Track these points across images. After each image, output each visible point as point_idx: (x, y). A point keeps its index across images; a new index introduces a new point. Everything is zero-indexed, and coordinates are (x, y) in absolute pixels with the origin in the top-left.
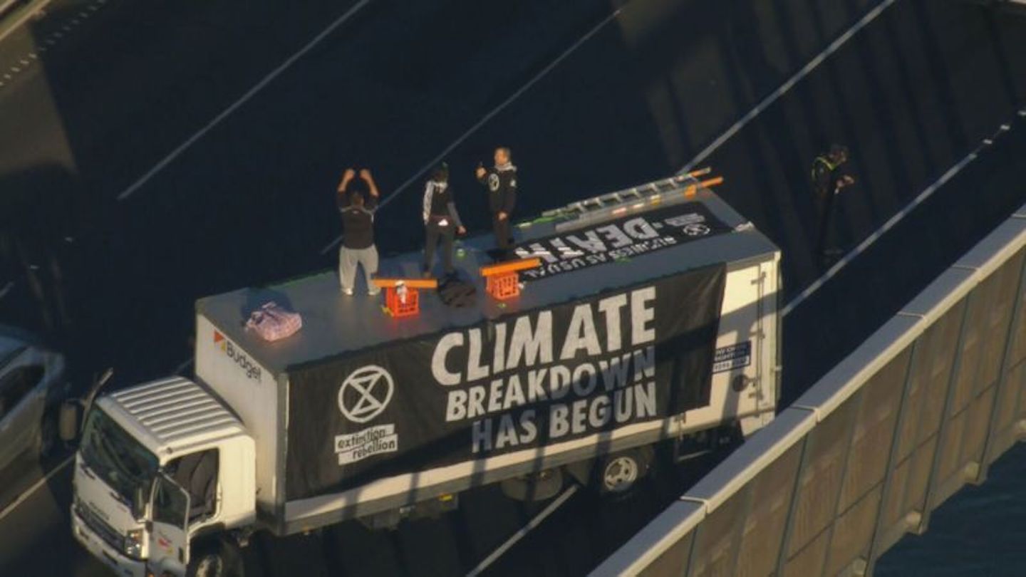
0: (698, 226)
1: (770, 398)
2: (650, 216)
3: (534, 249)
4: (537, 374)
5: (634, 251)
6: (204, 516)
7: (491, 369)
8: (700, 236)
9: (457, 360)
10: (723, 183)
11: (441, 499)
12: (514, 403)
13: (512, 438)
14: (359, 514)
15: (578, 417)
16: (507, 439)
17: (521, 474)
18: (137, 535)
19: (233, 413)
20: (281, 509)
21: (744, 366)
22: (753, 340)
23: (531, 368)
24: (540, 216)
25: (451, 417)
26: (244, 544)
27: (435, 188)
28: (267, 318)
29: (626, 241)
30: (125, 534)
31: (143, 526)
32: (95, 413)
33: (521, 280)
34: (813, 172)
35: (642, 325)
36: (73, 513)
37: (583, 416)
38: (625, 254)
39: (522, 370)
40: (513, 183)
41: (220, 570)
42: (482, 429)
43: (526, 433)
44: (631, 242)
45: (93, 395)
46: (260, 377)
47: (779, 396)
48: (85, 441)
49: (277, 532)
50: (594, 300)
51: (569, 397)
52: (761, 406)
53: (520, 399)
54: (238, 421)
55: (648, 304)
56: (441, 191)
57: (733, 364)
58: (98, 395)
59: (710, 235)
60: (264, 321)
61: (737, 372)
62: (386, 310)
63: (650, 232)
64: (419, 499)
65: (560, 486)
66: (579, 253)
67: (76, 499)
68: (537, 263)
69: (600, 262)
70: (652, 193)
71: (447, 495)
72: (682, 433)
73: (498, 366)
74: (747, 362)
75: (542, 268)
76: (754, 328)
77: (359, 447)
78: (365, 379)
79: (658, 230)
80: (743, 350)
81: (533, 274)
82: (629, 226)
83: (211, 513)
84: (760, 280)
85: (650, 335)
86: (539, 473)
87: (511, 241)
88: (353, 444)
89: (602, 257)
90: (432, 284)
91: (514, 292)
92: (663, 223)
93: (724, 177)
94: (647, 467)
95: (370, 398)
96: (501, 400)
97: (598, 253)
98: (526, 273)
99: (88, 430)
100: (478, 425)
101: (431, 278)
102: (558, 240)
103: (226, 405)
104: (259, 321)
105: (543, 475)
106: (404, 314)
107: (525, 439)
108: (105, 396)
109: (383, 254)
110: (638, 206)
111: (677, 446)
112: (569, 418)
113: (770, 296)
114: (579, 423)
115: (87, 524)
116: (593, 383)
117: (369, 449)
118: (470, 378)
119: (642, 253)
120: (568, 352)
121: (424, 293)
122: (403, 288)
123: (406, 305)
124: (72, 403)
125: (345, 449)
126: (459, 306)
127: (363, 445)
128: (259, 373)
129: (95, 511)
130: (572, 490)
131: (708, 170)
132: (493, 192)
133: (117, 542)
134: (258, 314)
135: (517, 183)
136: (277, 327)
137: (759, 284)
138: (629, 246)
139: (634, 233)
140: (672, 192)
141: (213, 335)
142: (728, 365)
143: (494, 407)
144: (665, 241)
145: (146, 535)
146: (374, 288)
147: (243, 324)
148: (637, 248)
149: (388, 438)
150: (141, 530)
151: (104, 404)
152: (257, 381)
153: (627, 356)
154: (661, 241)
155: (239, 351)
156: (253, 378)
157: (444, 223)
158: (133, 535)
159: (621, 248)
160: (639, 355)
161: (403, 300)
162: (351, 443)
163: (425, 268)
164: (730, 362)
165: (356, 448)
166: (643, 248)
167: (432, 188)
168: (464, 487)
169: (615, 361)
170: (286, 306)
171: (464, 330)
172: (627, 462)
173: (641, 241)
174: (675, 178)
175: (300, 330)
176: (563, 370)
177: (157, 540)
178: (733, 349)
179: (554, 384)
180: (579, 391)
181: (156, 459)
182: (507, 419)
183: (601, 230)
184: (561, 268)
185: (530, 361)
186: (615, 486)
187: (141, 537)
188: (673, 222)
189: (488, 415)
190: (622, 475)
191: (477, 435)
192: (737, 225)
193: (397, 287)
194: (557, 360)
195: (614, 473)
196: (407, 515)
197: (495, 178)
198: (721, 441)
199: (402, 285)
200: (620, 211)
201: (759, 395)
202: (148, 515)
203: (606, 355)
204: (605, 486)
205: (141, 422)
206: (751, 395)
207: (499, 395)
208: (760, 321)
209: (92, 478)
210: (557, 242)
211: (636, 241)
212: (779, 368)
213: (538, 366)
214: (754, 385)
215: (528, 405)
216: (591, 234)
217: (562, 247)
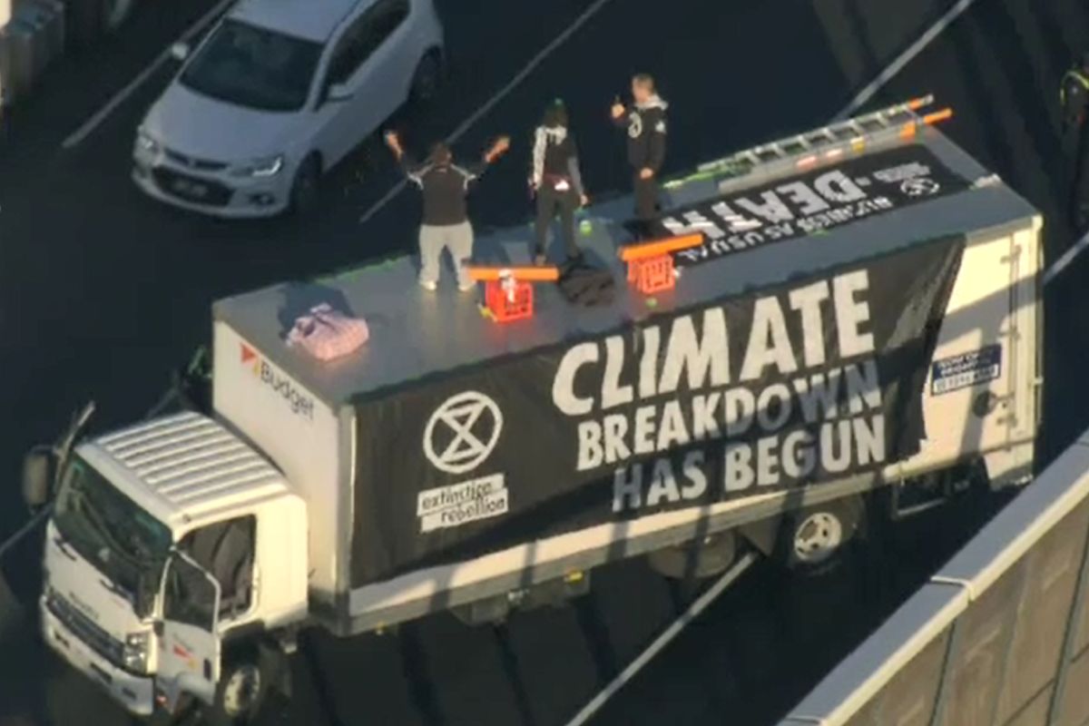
0: (922, 181)
1: (1027, 424)
2: (853, 167)
3: (690, 220)
4: (706, 400)
5: (831, 219)
6: (234, 611)
7: (636, 392)
8: (925, 196)
9: (588, 381)
10: (953, 117)
11: (566, 580)
12: (673, 442)
13: (671, 490)
14: (454, 602)
15: (766, 461)
16: (663, 491)
17: (677, 541)
18: (141, 640)
19: (273, 463)
20: (343, 599)
21: (990, 379)
22: (1004, 342)
23: (698, 392)
24: (695, 171)
25: (585, 463)
26: (290, 649)
27: (548, 136)
28: (319, 328)
29: (821, 205)
30: (123, 639)
31: (150, 627)
32: (74, 465)
33: (675, 265)
34: (1062, 93)
35: (853, 329)
36: (45, 609)
37: (773, 460)
38: (820, 224)
39: (684, 394)
40: (661, 127)
41: (257, 688)
42: (629, 478)
43: (690, 483)
44: (826, 206)
45: (71, 438)
46: (311, 411)
47: (1039, 422)
48: (60, 506)
49: (339, 631)
50: (781, 291)
51: (752, 432)
52: (1014, 436)
53: (682, 436)
54: (280, 475)
55: (858, 296)
56: (559, 142)
57: (976, 376)
58: (78, 440)
59: (939, 194)
60: (316, 332)
61: (982, 388)
62: (486, 312)
63: (852, 191)
64: (537, 580)
65: (731, 556)
66: (755, 223)
67: (47, 590)
68: (698, 240)
69: (784, 237)
70: (850, 134)
71: (575, 572)
72: (903, 478)
73: (647, 388)
74: (996, 374)
75: (703, 247)
76: (1005, 327)
77: (450, 507)
78: (461, 412)
79: (864, 189)
80: (989, 356)
81: (691, 255)
82: (822, 183)
83: (245, 605)
84: (1014, 256)
85: (866, 343)
86: (703, 538)
87: (658, 208)
88: (442, 501)
89: (788, 229)
90: (552, 274)
91: (667, 281)
92: (872, 178)
93: (953, 108)
94: (854, 526)
95: (471, 439)
96: (653, 436)
97: (781, 223)
98: (681, 254)
99: (65, 490)
100: (621, 475)
101: (548, 264)
102: (723, 205)
103: (262, 454)
104: (309, 331)
105: (707, 540)
106: (512, 317)
107: (689, 493)
108: (90, 441)
109: (478, 232)
110: (833, 153)
111: (896, 494)
112: (753, 464)
113: (1027, 280)
114: (767, 470)
115: (66, 624)
116: (786, 412)
117: (468, 511)
118: (606, 404)
119: (844, 223)
120: (751, 370)
121: (538, 286)
122: (510, 280)
123: (515, 304)
124: (43, 453)
125: (431, 509)
126: (591, 303)
127: (459, 505)
128: (311, 406)
129: (78, 607)
130: (746, 561)
131: (930, 99)
132: (633, 140)
133: (111, 651)
134: (305, 321)
135: (668, 127)
136: (335, 340)
137: (1012, 264)
138: (824, 212)
139: (829, 193)
140: (882, 132)
141: (238, 353)
142: (968, 378)
143: (643, 446)
144: (877, 205)
145: (154, 640)
146: (467, 280)
147: (284, 335)
148: (836, 214)
149: (495, 496)
150: (145, 635)
151: (88, 452)
152: (308, 417)
153: (834, 373)
154: (869, 204)
155: (279, 373)
156: (301, 413)
157: (562, 186)
158: (134, 641)
159: (813, 215)
160: (852, 371)
161: (511, 297)
162: (440, 500)
163: (537, 250)
164: (971, 375)
165: (446, 507)
166: (846, 215)
167: (545, 138)
168: (600, 560)
169: (817, 379)
170: (343, 308)
171: (599, 339)
172: (826, 519)
173: (842, 205)
174: (884, 111)
175: (367, 343)
176: (744, 395)
177: (170, 647)
178: (975, 356)
179: (731, 414)
180: (765, 423)
181: (167, 532)
182: (663, 465)
183: (783, 189)
184: (731, 245)
185: (695, 381)
186: (809, 553)
187: (146, 643)
188: (885, 176)
189: (635, 459)
190: (818, 538)
191: (620, 488)
192: (977, 178)
193: (501, 279)
194: (735, 382)
195: (806, 536)
196: (518, 603)
197: (636, 119)
198: (957, 486)
199: (509, 276)
200: (807, 161)
201: (1011, 420)
202: (157, 612)
203: (804, 371)
204: (794, 552)
205: (143, 479)
206: (1000, 421)
207: (651, 428)
208: (1014, 314)
209: (73, 558)
210: (721, 208)
211: (835, 205)
212: (1040, 381)
213: (707, 389)
214: (1004, 406)
215: (694, 444)
216: (769, 196)
217: (729, 214)
